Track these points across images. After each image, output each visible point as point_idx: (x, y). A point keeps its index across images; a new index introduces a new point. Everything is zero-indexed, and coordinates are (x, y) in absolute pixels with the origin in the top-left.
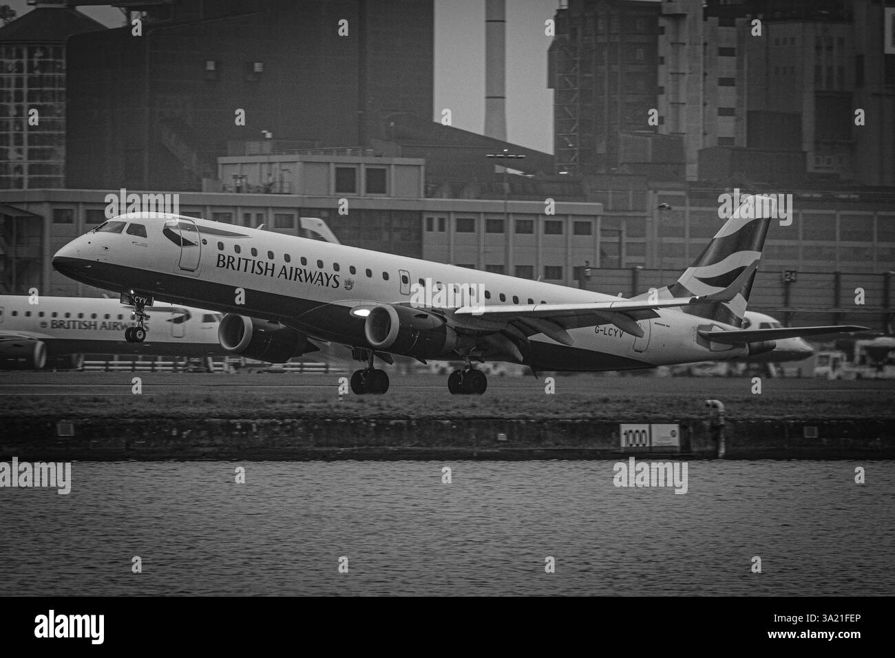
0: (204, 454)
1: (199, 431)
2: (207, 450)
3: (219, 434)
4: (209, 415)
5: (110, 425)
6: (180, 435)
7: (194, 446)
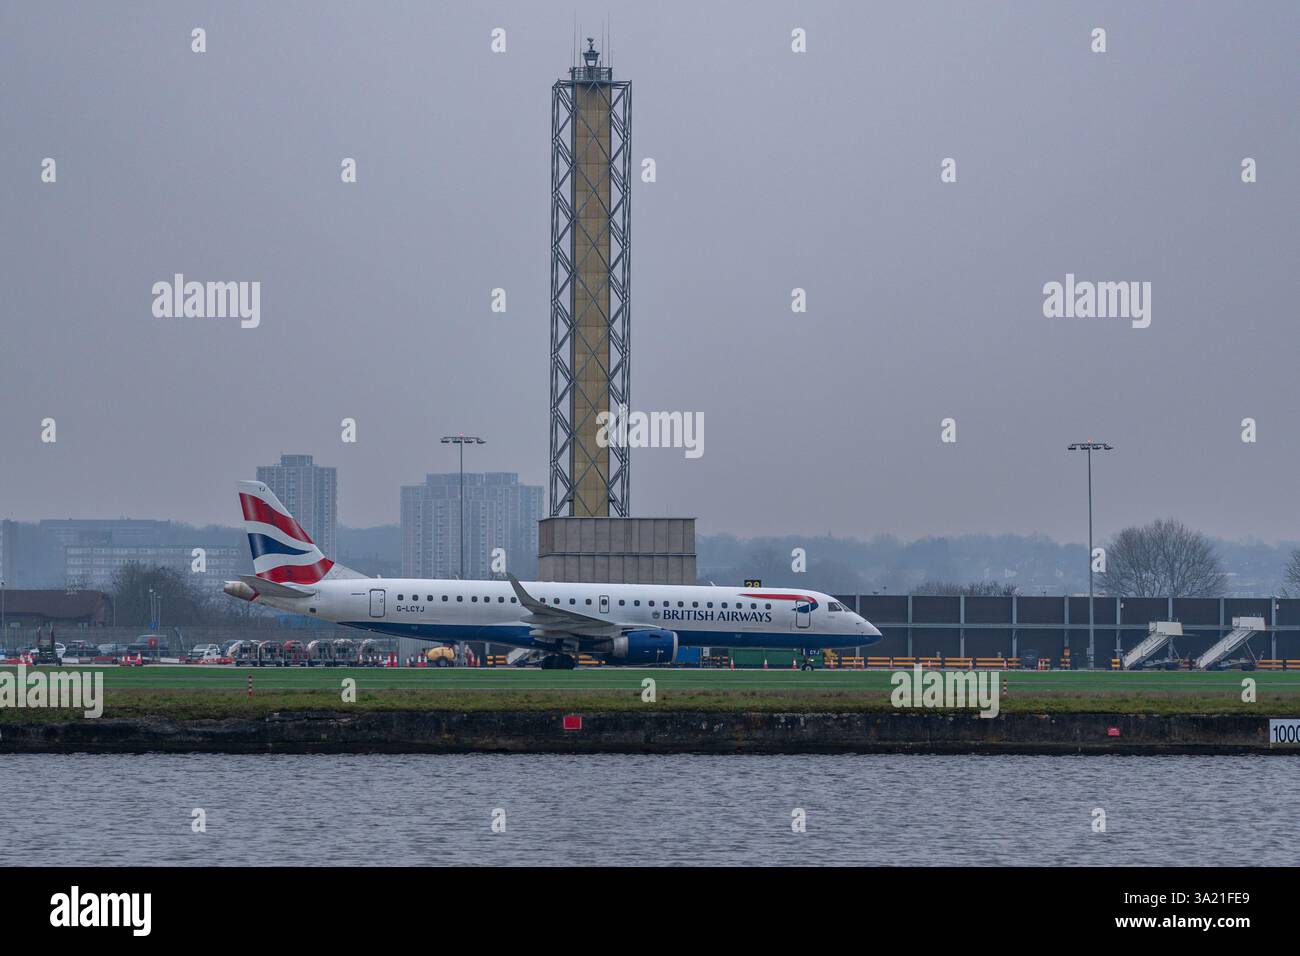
0: (739, 748)
1: (733, 725)
2: (743, 743)
3: (757, 728)
4: (750, 710)
5: (626, 718)
6: (710, 729)
7: (727, 740)
